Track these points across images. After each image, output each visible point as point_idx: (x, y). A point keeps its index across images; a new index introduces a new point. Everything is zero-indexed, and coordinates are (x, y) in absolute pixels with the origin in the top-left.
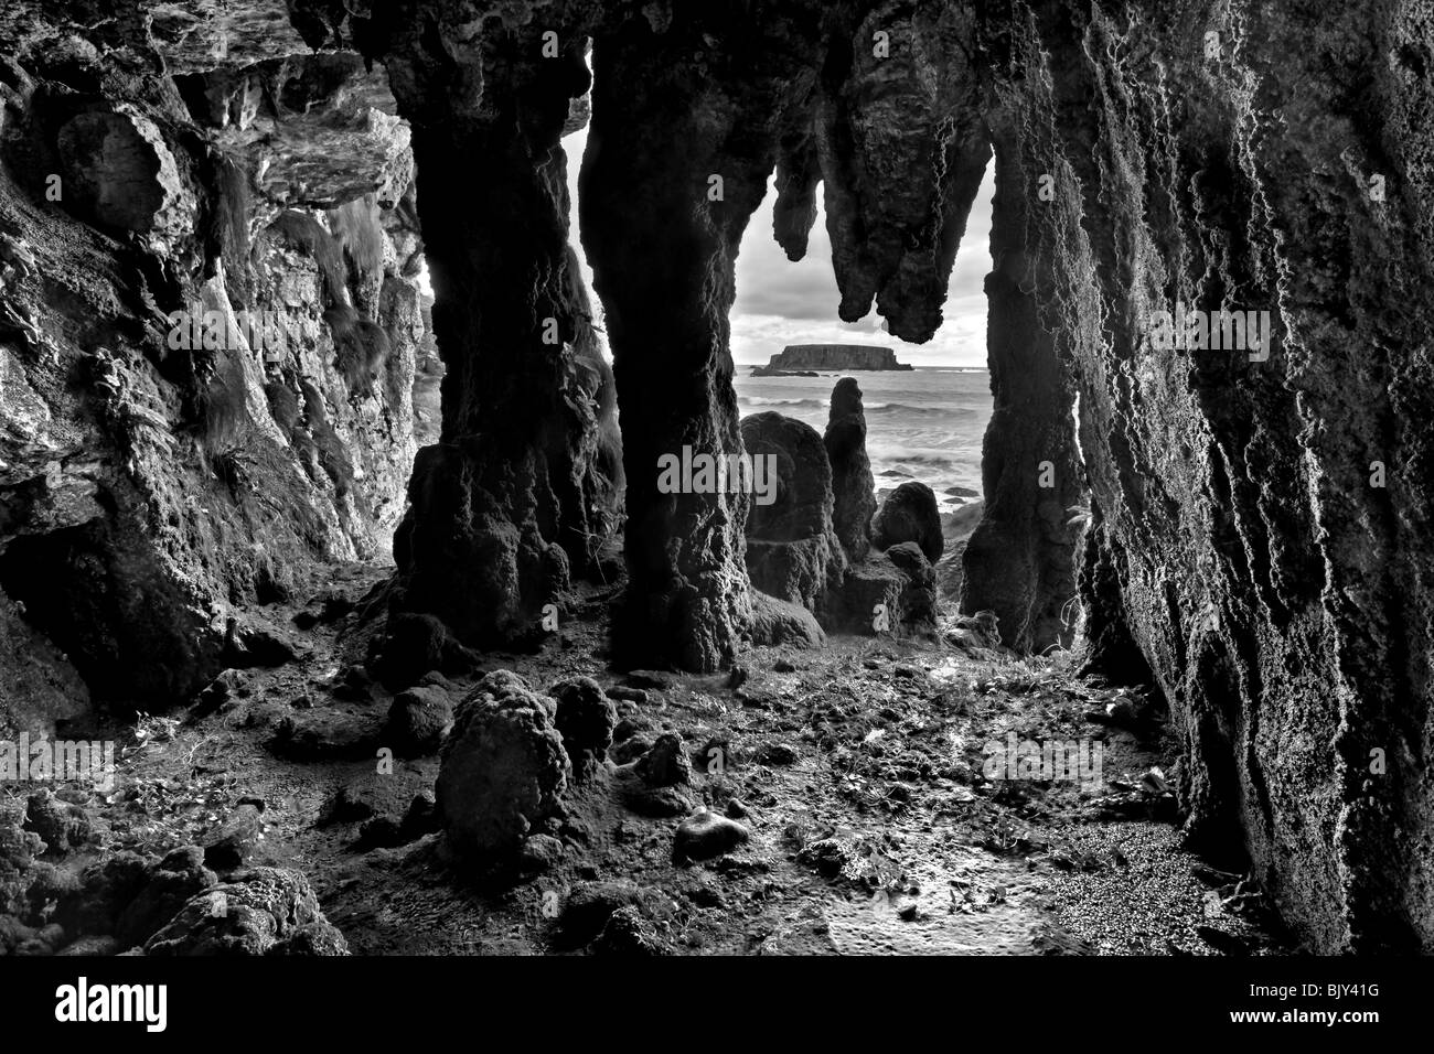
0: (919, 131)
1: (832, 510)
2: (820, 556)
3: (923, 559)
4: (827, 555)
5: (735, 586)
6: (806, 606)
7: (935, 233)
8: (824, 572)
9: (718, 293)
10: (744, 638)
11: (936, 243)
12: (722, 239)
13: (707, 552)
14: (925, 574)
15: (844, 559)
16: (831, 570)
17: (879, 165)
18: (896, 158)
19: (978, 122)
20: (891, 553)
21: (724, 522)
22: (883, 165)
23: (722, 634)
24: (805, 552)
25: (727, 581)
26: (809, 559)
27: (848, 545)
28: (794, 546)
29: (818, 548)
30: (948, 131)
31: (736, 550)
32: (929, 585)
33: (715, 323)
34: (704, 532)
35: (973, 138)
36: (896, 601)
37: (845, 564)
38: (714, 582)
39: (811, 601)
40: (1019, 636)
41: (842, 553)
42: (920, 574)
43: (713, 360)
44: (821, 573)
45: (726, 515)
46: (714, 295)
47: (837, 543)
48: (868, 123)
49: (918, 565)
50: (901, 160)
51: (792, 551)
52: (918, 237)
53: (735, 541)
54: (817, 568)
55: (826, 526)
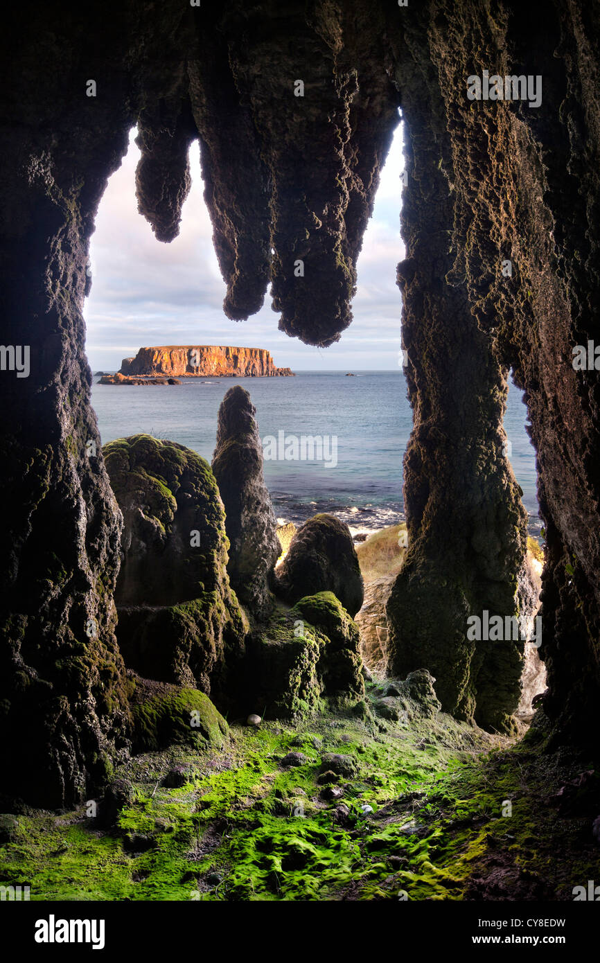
0: (319, 85)
1: (227, 558)
2: (215, 620)
3: (342, 614)
4: (224, 618)
5: (105, 674)
6: (201, 687)
7: (341, 211)
8: (220, 640)
9: (70, 280)
10: (120, 745)
11: (342, 225)
12: (72, 206)
13: (64, 629)
14: (346, 632)
15: (245, 622)
16: (228, 635)
17: (269, 124)
18: (291, 117)
19: (383, 80)
20: (302, 608)
21: (87, 587)
22: (275, 124)
23: (89, 742)
24: (196, 616)
25: (94, 668)
26: (201, 626)
27: (247, 601)
28: (181, 610)
29: (212, 610)
30: (351, 87)
31: (104, 622)
32: (352, 645)
33: (65, 320)
34: (59, 603)
35: (378, 98)
36: (313, 670)
37: (247, 629)
38: (76, 672)
39: (206, 680)
40: (460, 698)
41: (242, 613)
42: (341, 633)
43: (65, 371)
44: (216, 642)
45: (90, 578)
46: (63, 283)
47: (235, 601)
48: (255, 71)
49: (338, 621)
50: (297, 119)
51: (179, 616)
52: (321, 217)
53: (102, 609)
54: (211, 638)
55: (220, 580)
